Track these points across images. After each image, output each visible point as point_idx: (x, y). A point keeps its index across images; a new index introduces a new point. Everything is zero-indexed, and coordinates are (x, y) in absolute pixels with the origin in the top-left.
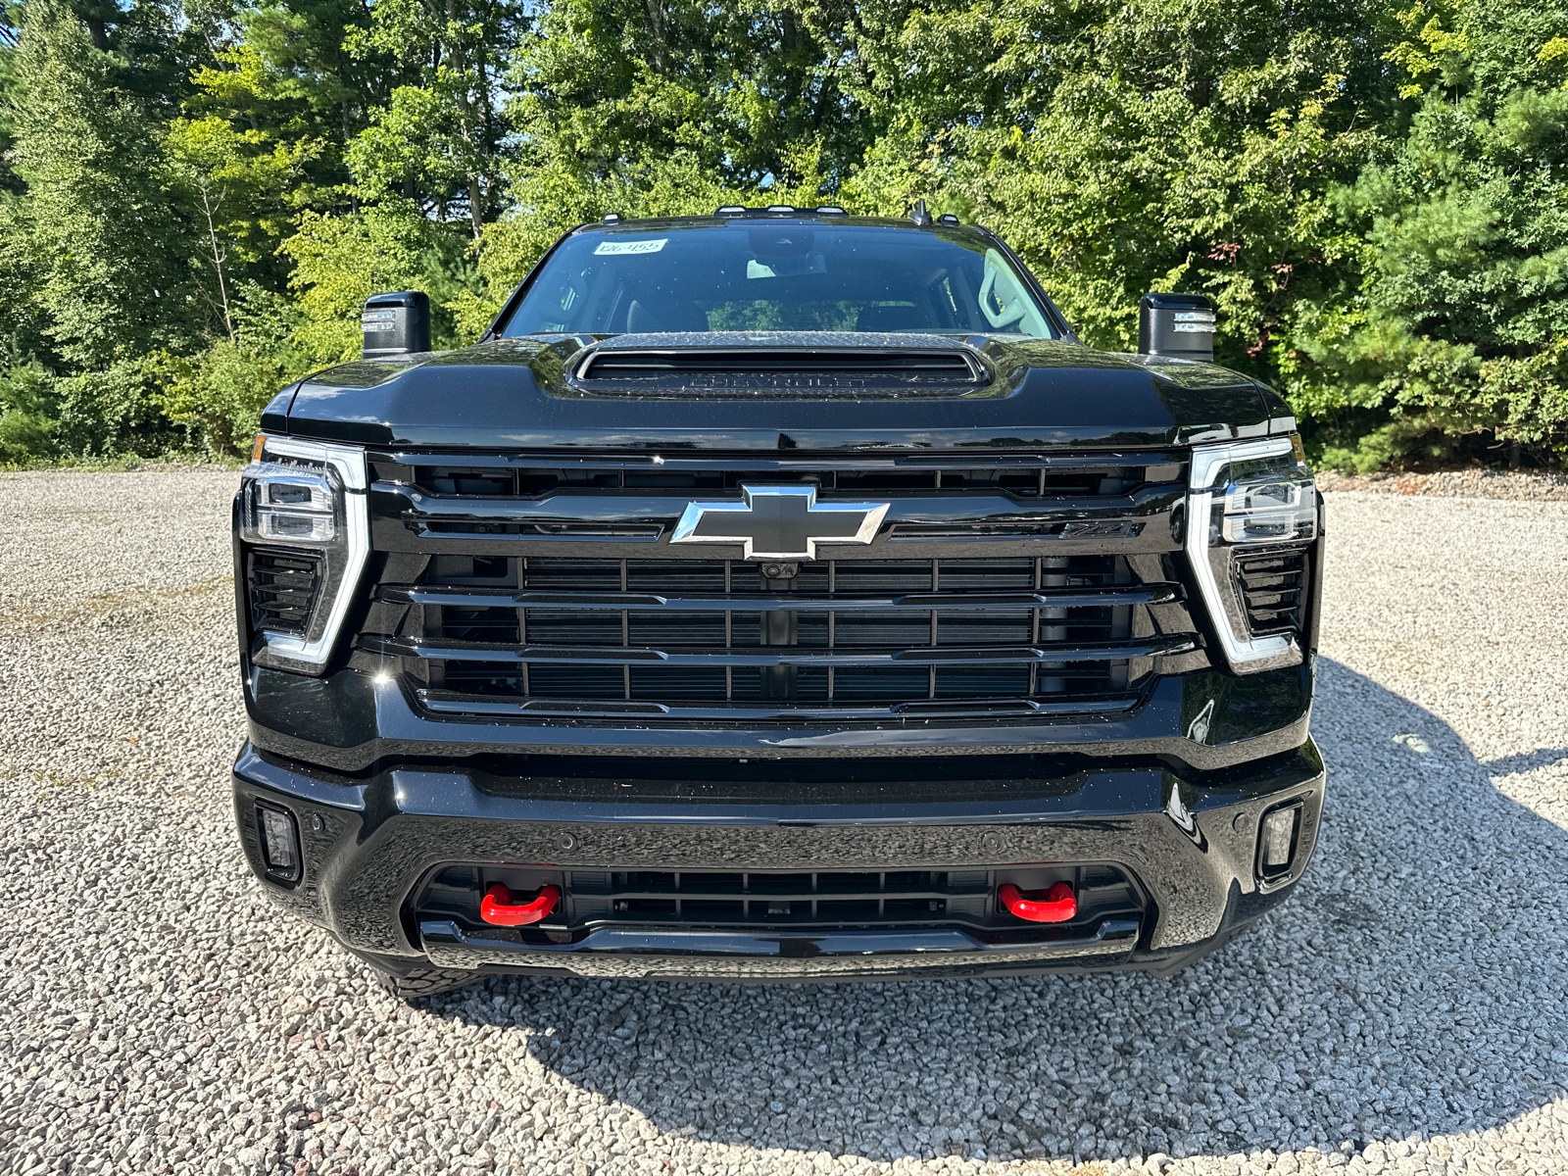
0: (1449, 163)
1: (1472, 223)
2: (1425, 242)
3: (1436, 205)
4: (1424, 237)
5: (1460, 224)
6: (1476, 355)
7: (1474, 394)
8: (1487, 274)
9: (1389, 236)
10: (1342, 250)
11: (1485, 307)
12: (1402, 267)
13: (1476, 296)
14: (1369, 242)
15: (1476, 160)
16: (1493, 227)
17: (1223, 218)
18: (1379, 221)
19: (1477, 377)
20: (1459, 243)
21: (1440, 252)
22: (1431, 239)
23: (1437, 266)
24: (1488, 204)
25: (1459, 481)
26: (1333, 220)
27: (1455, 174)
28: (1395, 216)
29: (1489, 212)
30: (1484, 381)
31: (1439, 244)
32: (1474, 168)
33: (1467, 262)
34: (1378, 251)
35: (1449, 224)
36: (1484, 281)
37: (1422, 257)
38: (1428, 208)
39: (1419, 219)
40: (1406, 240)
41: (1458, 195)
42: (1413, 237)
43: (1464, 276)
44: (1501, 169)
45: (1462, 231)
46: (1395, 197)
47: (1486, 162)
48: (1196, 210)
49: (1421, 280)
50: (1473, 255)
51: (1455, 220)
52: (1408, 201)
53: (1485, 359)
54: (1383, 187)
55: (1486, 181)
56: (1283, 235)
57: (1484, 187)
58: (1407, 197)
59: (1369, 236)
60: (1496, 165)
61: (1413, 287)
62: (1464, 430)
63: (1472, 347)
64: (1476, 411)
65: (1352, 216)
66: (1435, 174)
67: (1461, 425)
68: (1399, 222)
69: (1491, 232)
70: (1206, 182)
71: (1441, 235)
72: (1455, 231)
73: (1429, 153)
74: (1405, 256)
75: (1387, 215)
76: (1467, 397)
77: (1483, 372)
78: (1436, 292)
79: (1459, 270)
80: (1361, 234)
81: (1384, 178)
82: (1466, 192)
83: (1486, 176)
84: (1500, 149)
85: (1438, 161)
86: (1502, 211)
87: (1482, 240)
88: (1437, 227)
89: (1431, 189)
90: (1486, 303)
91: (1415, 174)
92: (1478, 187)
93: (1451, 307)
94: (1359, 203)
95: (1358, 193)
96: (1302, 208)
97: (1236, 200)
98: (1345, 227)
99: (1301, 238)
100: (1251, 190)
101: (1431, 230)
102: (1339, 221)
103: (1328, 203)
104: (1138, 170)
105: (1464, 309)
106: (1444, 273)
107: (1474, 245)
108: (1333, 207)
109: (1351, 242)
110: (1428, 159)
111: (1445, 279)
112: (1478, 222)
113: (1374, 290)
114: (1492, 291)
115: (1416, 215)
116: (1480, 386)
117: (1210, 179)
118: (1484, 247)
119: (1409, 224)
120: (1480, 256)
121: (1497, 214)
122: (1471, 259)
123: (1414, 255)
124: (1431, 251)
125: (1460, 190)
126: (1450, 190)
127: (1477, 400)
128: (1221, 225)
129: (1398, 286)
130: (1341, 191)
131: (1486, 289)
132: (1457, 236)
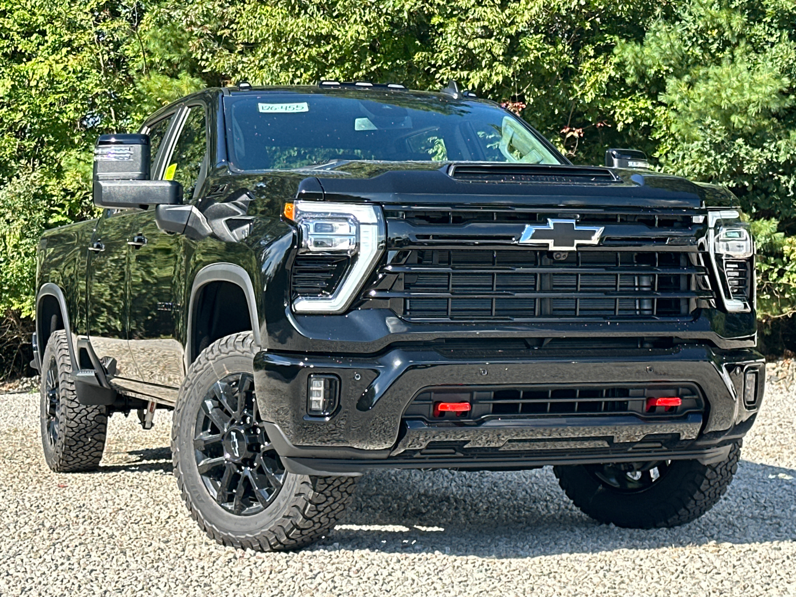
0: (734, 24)
1: (763, 89)
2: (718, 107)
3: (726, 68)
4: (716, 102)
5: (751, 89)
6: (779, 231)
7: (781, 273)
8: (782, 143)
9: (682, 99)
10: (633, 114)
11: (784, 179)
12: (696, 133)
13: (772, 165)
14: (661, 104)
15: (760, 22)
16: (783, 94)
17: (501, 72)
18: (671, 82)
19: (781, 255)
20: (752, 110)
21: (734, 118)
22: (724, 105)
23: (733, 134)
24: (777, 70)
25: (774, 373)
26: (622, 80)
27: (741, 36)
28: (686, 78)
29: (777, 78)
30: (788, 258)
31: (733, 110)
32: (759, 30)
33: (761, 129)
34: (672, 115)
35: (740, 89)
36: (778, 150)
37: (717, 123)
38: (718, 70)
39: (711, 82)
40: (699, 103)
41: (746, 58)
42: (706, 101)
43: (758, 145)
44: (785, 34)
45: (754, 97)
46: (685, 57)
47: (770, 25)
48: (470, 62)
49: (718, 147)
50: (766, 123)
51: (747, 85)
52: (697, 62)
53: (787, 235)
54: (672, 46)
55: (773, 45)
56: (569, 95)
57: (771, 52)
58: (696, 57)
59: (662, 98)
60: (780, 28)
61: (710, 155)
62: (773, 314)
63: (774, 223)
64: (783, 293)
65: (642, 76)
66: (721, 34)
67: (770, 308)
68: (691, 85)
69: (782, 99)
70: (479, 31)
71: (734, 101)
72: (747, 97)
73: (713, 11)
74: (700, 121)
75: (679, 77)
76: (775, 276)
77: (786, 249)
78: (732, 161)
79: (755, 139)
80: (653, 96)
81: (672, 37)
82: (753, 55)
83: (772, 39)
84: (782, 11)
85: (723, 21)
86: (790, 77)
87: (774, 107)
88: (729, 91)
89: (718, 50)
90: (783, 174)
91: (701, 32)
92: (765, 51)
93: (750, 177)
94: (649, 62)
95: (647, 51)
96: (587, 65)
97: (514, 53)
98: (635, 87)
99: (588, 99)
100: (530, 42)
101: (724, 95)
102: (628, 81)
103: (616, 60)
104: (401, 11)
105: (762, 180)
106: (740, 141)
107: (766, 113)
108: (620, 66)
109: (641, 105)
110: (713, 18)
111: (741, 147)
112: (769, 89)
113: (671, 157)
114: (788, 161)
115: (707, 78)
116: (785, 265)
117: (484, 27)
118: (776, 115)
119: (701, 87)
120: (773, 123)
121: (786, 81)
122: (765, 127)
123: (708, 121)
124: (725, 116)
125: (748, 52)
126: (738, 52)
127: (784, 280)
128: (500, 78)
129: (695, 155)
130: (629, 48)
131: (782, 160)
132: (749, 102)
